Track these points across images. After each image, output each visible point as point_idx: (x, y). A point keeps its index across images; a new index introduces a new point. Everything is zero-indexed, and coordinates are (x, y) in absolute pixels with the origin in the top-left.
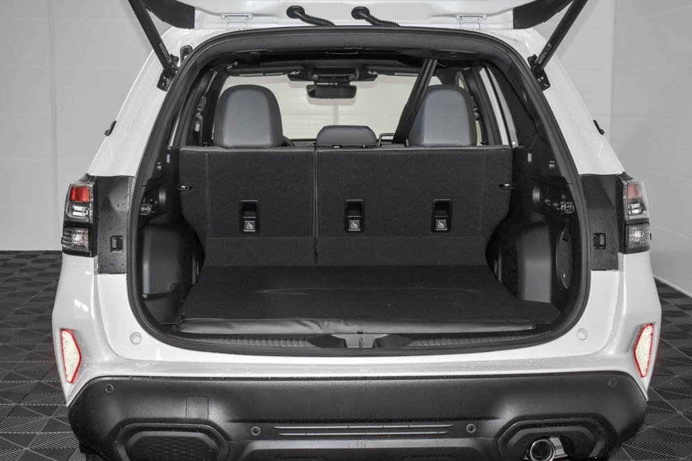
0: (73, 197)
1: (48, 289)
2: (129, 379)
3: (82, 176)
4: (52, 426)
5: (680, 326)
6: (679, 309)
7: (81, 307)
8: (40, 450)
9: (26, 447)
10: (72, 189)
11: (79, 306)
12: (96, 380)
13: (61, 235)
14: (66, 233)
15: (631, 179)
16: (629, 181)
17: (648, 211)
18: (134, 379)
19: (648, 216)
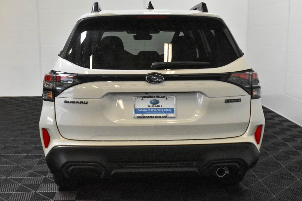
0: (46, 79)
1: (38, 111)
2: (68, 147)
3: (50, 71)
4: (40, 162)
5: (271, 123)
6: (271, 117)
7: (50, 120)
8: (36, 172)
9: (31, 170)
10: (46, 76)
11: (49, 120)
12: (56, 147)
13: (42, 93)
14: (44, 93)
15: (254, 71)
16: (253, 72)
17: (260, 83)
18: (70, 147)
19: (260, 85)
